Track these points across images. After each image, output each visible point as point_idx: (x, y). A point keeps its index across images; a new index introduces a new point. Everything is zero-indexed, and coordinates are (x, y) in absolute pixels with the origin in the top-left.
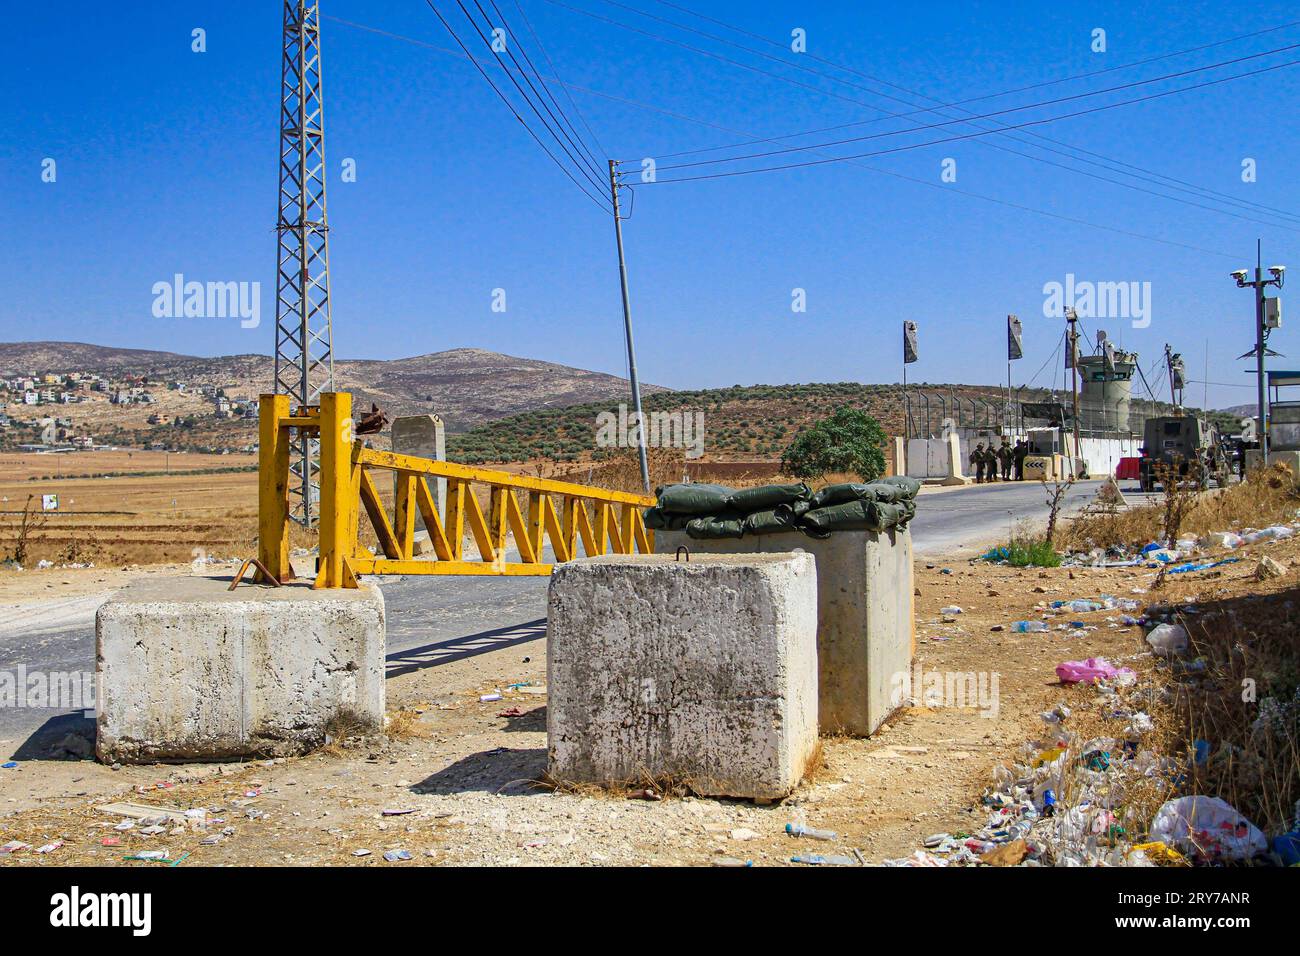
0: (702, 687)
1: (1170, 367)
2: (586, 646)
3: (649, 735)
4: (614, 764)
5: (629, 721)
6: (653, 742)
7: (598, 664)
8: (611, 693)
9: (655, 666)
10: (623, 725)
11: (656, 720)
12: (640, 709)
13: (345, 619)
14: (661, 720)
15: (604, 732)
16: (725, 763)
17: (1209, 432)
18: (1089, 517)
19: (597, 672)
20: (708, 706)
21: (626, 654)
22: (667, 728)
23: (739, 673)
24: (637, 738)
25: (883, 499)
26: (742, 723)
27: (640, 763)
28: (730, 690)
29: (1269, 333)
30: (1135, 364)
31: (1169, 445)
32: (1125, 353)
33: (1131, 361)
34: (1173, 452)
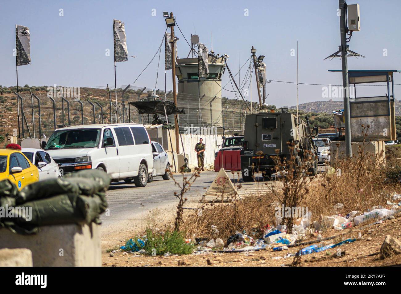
1: (256, 68)
17: (301, 125)
18: (209, 206)
25: (85, 192)
29: (350, 36)
30: (225, 65)
31: (266, 138)
32: (217, 55)
33: (221, 62)
34: (270, 145)
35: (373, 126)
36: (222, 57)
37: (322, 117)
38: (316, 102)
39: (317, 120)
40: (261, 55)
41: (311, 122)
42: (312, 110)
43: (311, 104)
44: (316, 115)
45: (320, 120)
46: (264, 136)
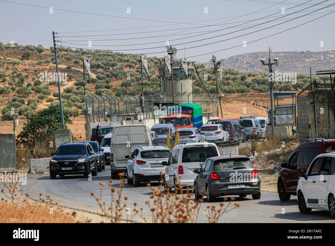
35: (286, 119)
36: (192, 63)
37: (261, 78)
38: (252, 53)
39: (255, 82)
41: (248, 84)
42: (247, 63)
43: (246, 56)
44: (254, 76)
45: (258, 82)
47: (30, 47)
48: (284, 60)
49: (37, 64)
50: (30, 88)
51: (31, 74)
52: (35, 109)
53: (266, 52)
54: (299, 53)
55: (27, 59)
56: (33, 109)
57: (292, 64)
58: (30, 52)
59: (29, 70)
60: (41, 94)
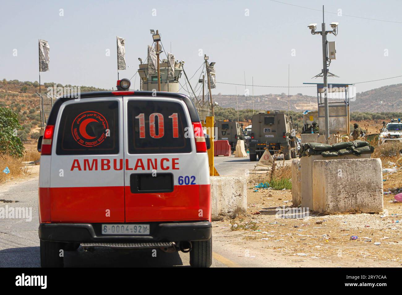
0: (364, 187)
1: (208, 73)
2: (336, 179)
3: (352, 199)
4: (344, 207)
5: (347, 196)
6: (353, 201)
7: (339, 183)
8: (343, 190)
9: (353, 183)
10: (345, 197)
11: (354, 196)
12: (350, 193)
13: (239, 181)
14: (355, 196)
15: (341, 199)
16: (370, 205)
19: (339, 185)
20: (366, 192)
21: (346, 181)
22: (356, 198)
23: (373, 184)
24: (349, 200)
26: (373, 195)
27: (350, 206)
28: (371, 188)
29: (330, 63)
30: (182, 70)
31: (267, 131)
32: (176, 61)
33: (179, 67)
34: (270, 136)
35: (335, 124)
36: (180, 63)
40: (212, 62)
46: (266, 130)
47: (28, 83)
48: (229, 102)
49: (33, 96)
50: (26, 115)
51: (27, 104)
52: (29, 132)
53: (216, 94)
54: (241, 96)
55: (25, 92)
56: (27, 133)
57: (235, 105)
58: (28, 86)
59: (26, 101)
60: (35, 121)
